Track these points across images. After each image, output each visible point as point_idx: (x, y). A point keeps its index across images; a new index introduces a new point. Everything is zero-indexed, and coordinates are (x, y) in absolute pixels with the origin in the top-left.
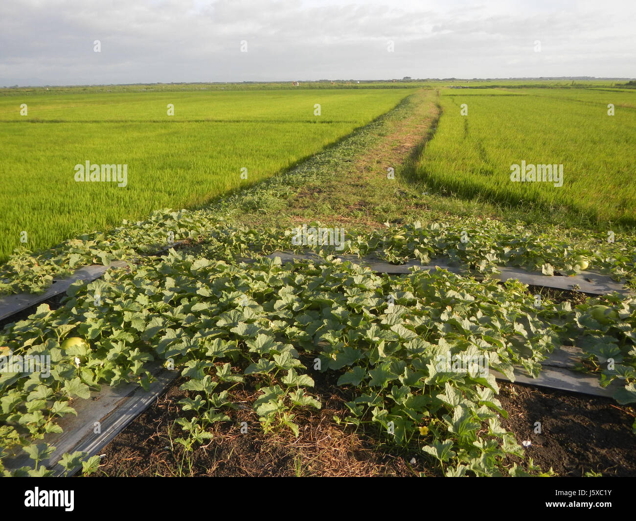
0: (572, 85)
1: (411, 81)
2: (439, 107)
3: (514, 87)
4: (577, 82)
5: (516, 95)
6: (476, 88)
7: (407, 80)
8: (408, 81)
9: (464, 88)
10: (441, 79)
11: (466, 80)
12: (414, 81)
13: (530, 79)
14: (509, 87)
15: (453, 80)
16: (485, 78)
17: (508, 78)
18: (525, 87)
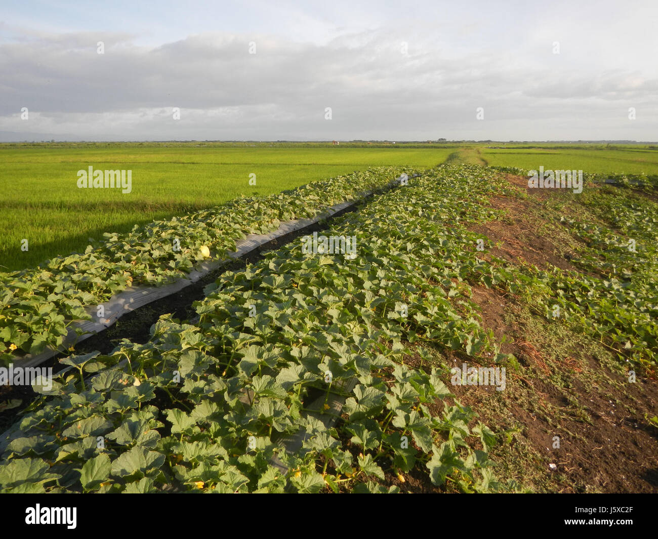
0: (607, 147)
1: (447, 142)
2: (483, 160)
3: (551, 148)
4: (612, 145)
5: (550, 154)
6: (514, 148)
7: (442, 141)
8: (443, 143)
9: (500, 148)
10: (477, 140)
11: (502, 142)
12: (449, 142)
13: (569, 142)
14: (544, 148)
15: (489, 142)
16: (522, 141)
17: (546, 141)
18: (561, 148)
